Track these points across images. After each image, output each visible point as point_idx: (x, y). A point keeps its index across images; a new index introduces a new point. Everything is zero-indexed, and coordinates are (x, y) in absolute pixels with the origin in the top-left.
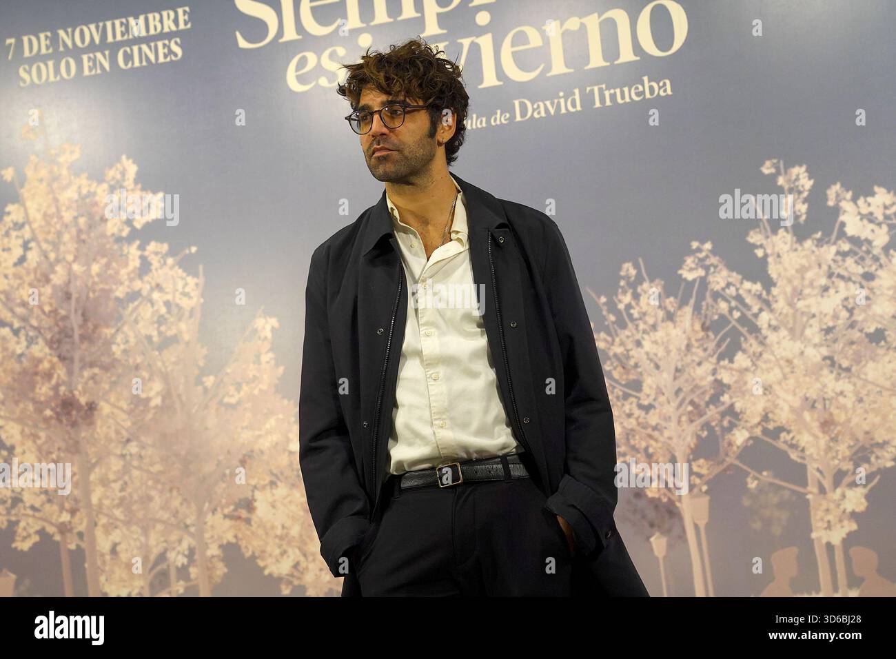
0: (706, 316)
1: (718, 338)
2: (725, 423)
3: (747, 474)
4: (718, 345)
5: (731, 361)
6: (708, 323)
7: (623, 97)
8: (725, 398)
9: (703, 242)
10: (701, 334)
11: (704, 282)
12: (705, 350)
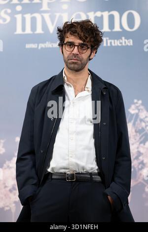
0: (137, 127)
1: (141, 136)
2: (140, 167)
3: (145, 186)
4: (140, 138)
5: (144, 144)
6: (137, 130)
7: (114, 43)
8: (141, 158)
9: (138, 100)
10: (134, 134)
11: (137, 115)
12: (135, 139)
